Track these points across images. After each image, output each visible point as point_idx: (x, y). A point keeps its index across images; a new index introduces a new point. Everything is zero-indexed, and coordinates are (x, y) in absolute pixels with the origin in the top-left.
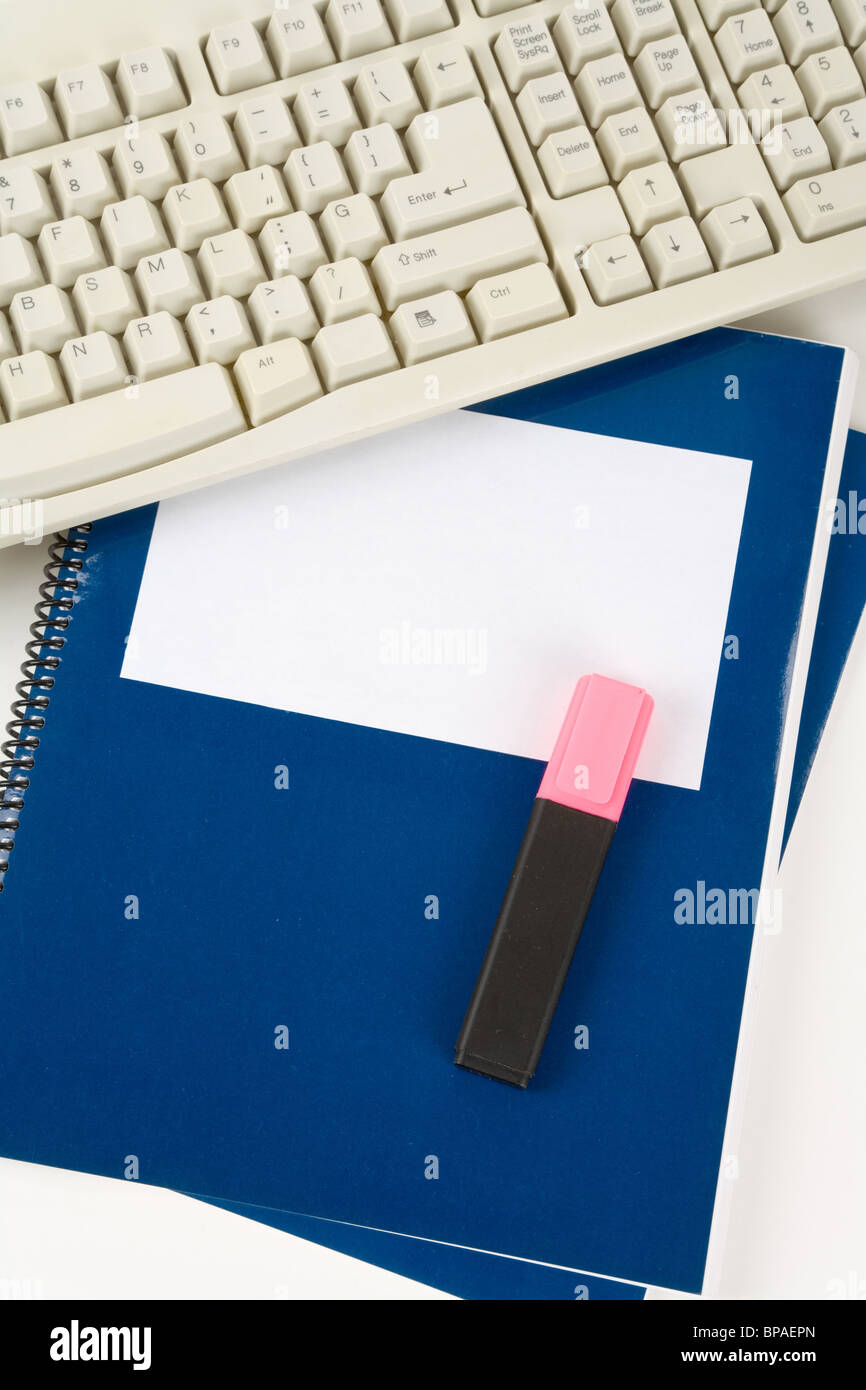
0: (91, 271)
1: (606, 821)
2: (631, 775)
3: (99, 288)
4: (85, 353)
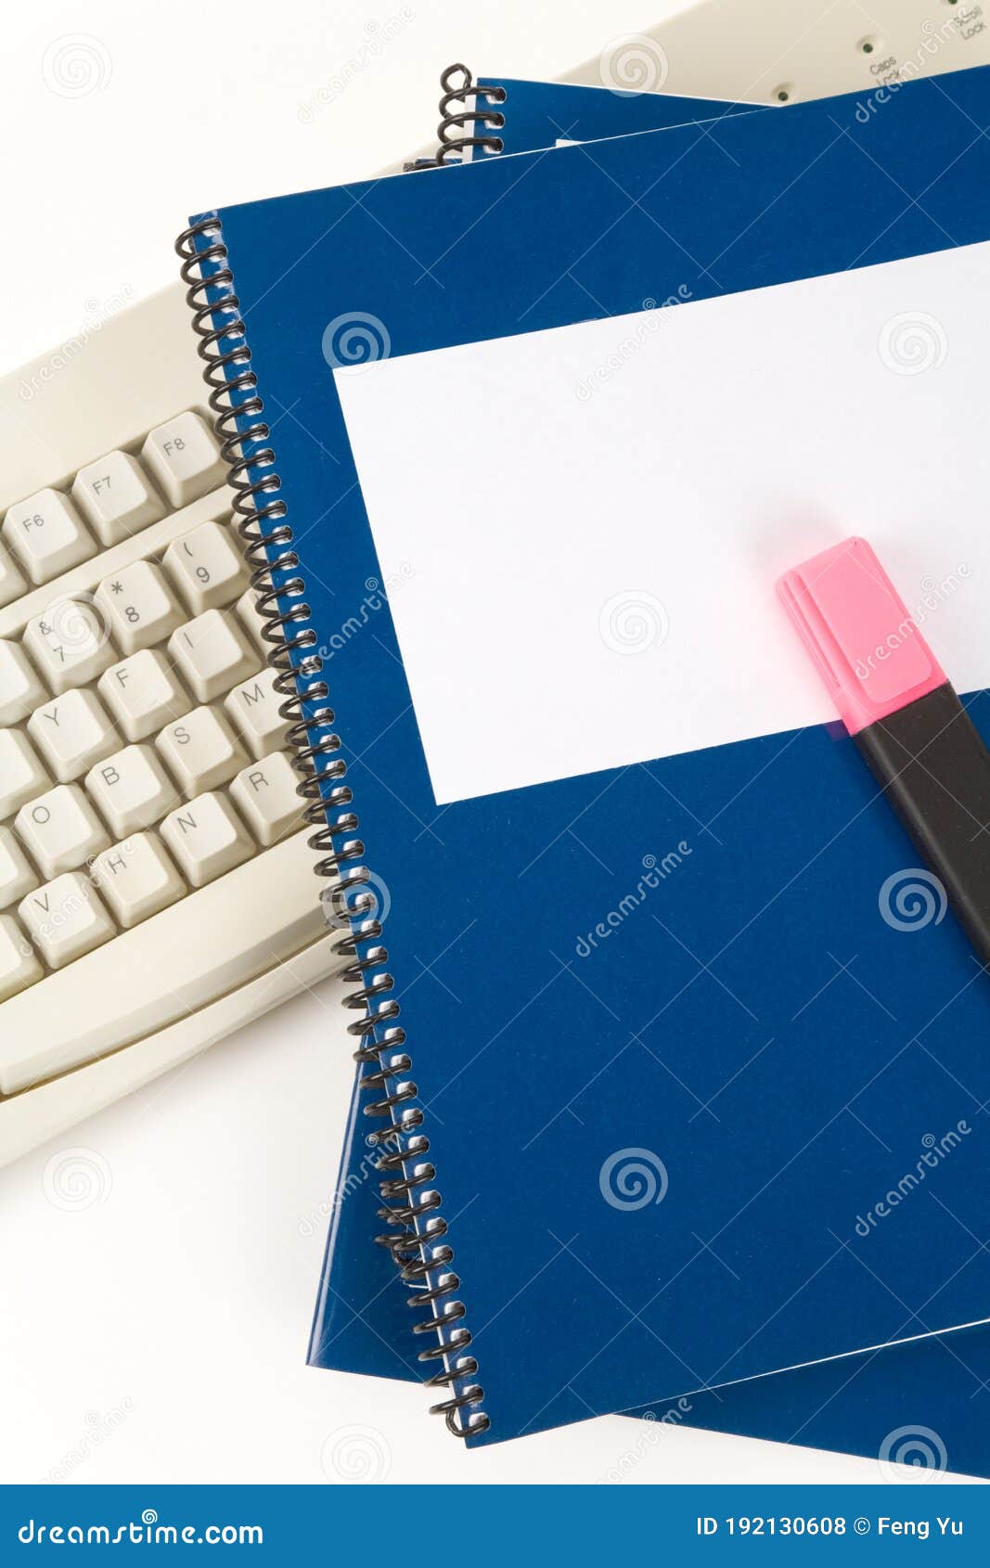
3: (191, 738)
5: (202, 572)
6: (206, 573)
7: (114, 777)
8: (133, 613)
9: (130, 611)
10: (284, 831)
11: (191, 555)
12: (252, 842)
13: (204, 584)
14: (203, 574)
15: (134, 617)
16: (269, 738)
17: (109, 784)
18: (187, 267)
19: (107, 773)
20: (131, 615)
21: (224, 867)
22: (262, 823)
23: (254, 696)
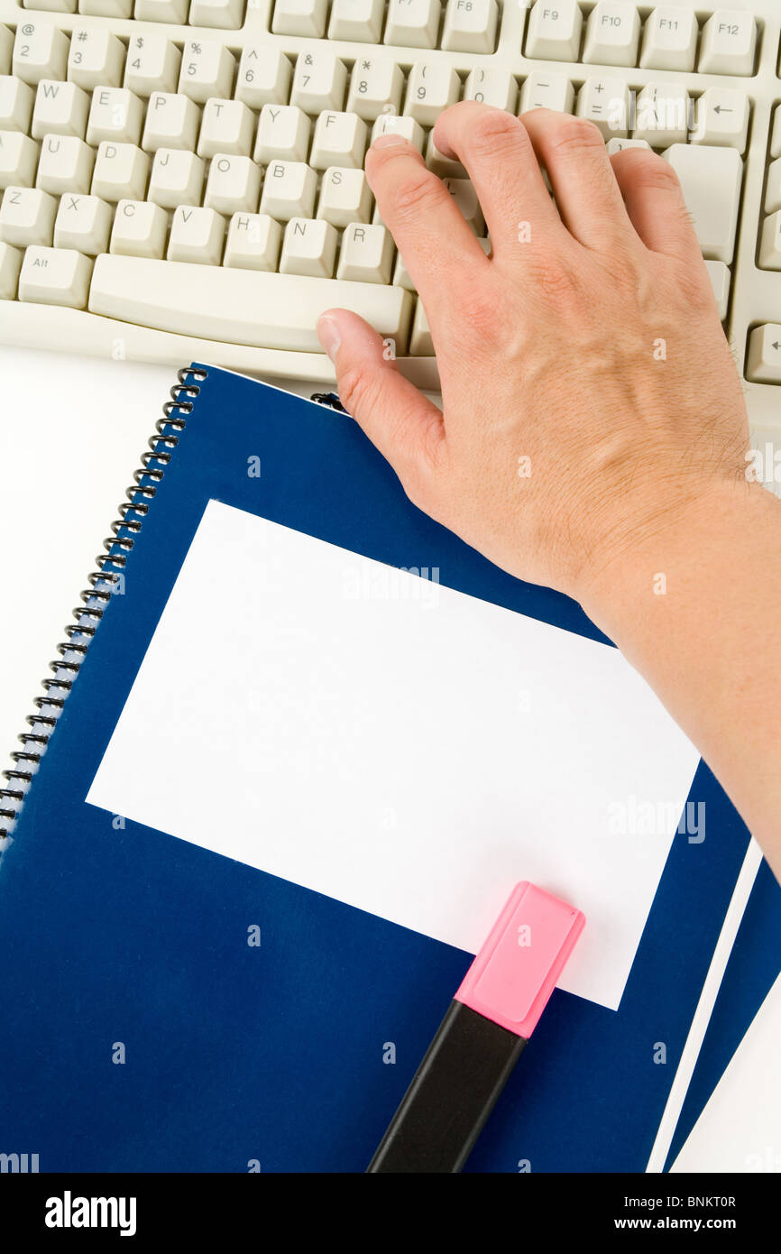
0: (342, 166)
1: (518, 1037)
2: (555, 982)
3: (342, 183)
4: (303, 234)
5: (422, 91)
6: (424, 94)
7: (280, 174)
8: (364, 87)
9: (364, 84)
11: (423, 76)
12: (333, 270)
13: (417, 99)
14: (422, 93)
15: (363, 89)
17: (275, 175)
19: (278, 169)
20: (362, 86)
21: (301, 269)
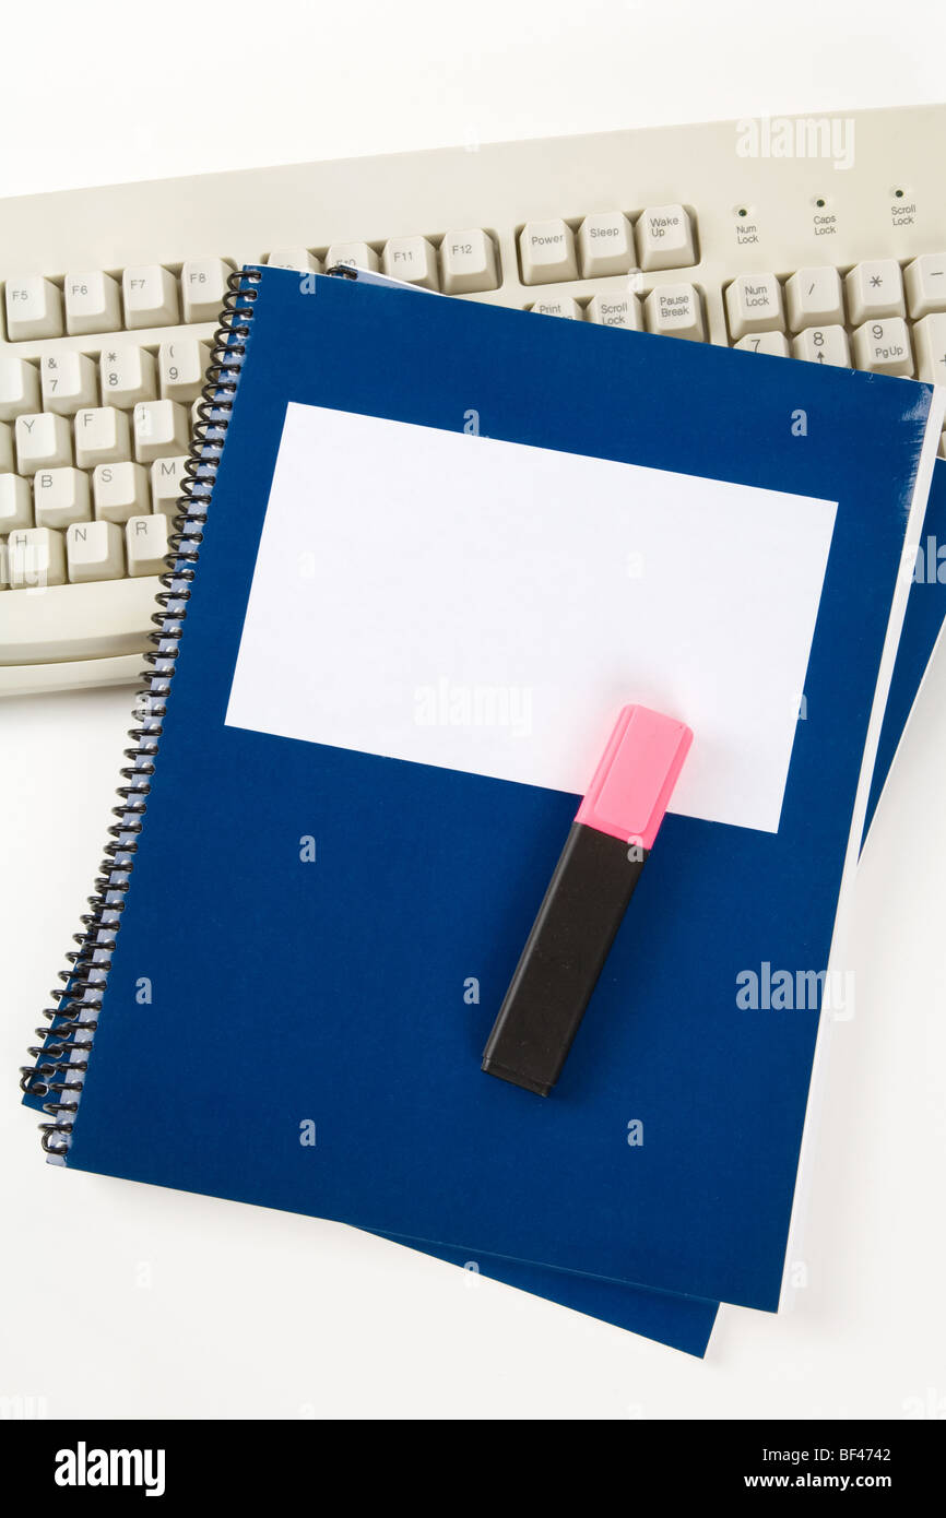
0: (109, 463)
5: (176, 370)
6: (178, 372)
7: (50, 483)
8: (115, 379)
9: (113, 377)
10: (145, 570)
11: (172, 355)
12: (125, 568)
13: (171, 380)
14: (174, 373)
15: (114, 382)
16: (164, 502)
17: (45, 486)
18: (228, 295)
22: (134, 556)
23: (168, 469)
